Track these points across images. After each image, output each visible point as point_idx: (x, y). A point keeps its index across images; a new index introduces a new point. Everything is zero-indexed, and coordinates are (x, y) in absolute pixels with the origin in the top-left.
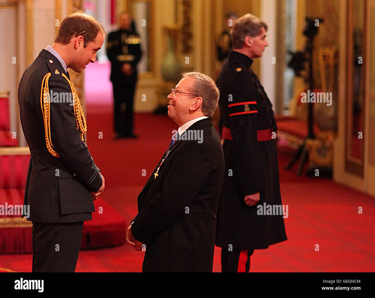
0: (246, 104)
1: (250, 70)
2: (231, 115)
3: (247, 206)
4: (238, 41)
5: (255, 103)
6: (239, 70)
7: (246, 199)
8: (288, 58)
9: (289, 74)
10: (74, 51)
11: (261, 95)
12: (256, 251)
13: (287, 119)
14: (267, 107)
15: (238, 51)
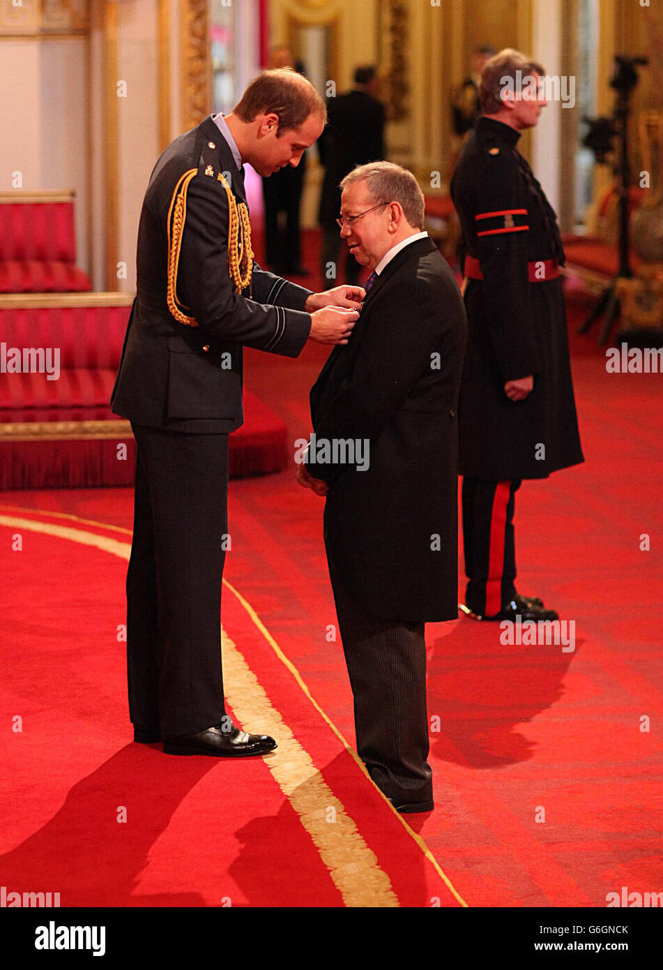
0: (508, 215)
1: (513, 152)
2: (480, 234)
3: (510, 400)
4: (490, 100)
5: (523, 212)
6: (494, 151)
7: (507, 387)
8: (583, 130)
9: (584, 160)
10: (257, 140)
11: (535, 197)
12: (525, 483)
13: (581, 241)
14: (547, 219)
15: (493, 117)
